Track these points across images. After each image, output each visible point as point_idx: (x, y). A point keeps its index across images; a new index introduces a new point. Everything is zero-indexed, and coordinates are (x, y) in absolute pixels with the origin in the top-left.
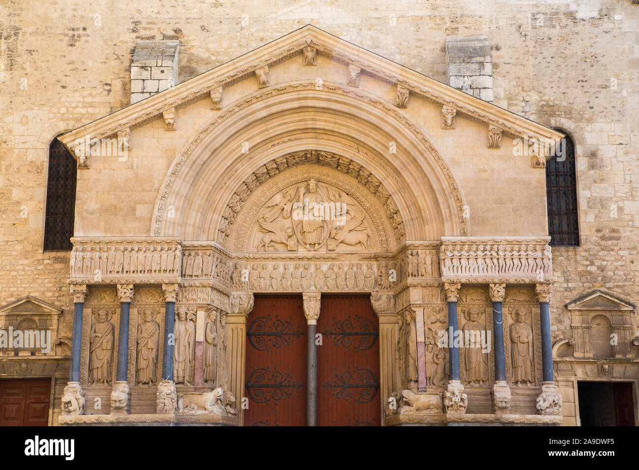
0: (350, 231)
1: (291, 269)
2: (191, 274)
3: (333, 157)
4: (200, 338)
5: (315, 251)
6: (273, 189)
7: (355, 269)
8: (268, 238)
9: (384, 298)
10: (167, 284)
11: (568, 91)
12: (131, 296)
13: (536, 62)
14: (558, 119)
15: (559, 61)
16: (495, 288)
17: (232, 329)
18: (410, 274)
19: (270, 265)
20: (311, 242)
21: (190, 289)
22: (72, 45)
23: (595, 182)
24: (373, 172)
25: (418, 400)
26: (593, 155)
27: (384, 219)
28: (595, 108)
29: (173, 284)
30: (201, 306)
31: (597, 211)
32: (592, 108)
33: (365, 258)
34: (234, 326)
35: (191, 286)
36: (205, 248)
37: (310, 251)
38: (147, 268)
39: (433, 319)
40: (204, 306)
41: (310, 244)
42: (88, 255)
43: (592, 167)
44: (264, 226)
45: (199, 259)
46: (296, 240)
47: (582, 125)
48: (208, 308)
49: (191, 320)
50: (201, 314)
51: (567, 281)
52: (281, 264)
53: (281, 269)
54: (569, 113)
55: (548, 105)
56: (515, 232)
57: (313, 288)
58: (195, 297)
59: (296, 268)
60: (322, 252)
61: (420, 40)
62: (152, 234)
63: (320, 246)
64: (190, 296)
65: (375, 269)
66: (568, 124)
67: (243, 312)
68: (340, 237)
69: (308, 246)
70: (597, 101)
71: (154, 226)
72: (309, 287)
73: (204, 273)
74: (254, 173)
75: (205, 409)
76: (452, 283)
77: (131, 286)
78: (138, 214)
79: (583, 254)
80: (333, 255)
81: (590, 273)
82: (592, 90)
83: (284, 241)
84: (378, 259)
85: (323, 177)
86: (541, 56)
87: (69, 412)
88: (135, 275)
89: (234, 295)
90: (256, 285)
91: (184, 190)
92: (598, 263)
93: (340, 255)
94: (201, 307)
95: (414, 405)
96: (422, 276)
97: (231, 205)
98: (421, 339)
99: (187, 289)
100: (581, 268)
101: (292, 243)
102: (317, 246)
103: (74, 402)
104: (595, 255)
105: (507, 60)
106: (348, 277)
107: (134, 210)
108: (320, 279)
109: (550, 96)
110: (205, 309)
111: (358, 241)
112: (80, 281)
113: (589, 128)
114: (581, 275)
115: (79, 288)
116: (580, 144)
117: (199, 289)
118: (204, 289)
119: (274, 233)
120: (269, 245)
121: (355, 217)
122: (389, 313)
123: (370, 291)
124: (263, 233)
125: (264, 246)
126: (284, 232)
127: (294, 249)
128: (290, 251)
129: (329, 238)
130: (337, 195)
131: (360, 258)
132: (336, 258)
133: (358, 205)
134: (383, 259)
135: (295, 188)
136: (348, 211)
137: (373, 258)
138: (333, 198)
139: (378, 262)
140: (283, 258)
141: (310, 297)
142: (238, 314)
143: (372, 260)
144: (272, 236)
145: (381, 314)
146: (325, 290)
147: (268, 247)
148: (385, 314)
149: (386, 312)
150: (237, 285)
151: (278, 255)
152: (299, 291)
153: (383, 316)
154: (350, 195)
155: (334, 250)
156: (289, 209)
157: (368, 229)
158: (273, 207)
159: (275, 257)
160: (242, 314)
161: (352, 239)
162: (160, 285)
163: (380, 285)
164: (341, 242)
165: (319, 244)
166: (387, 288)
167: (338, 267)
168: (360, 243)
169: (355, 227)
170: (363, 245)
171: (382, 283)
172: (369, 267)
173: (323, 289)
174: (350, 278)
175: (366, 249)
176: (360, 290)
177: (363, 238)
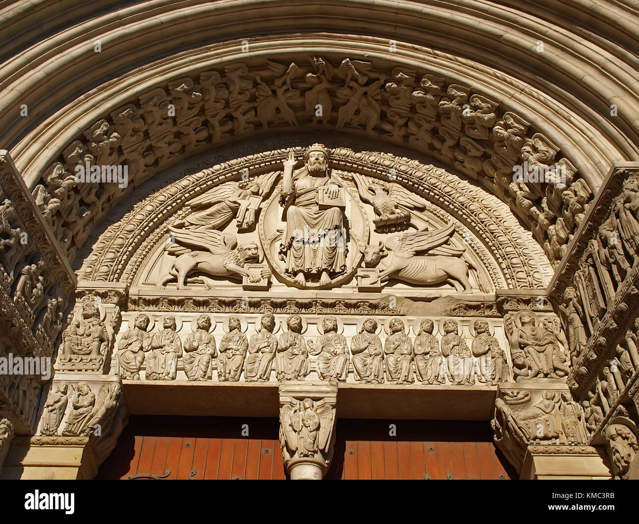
0: (419, 253)
5: (321, 288)
7: (439, 334)
8: (187, 261)
19: (188, 320)
20: (307, 266)
24: (476, 85)
33: (469, 307)
41: (307, 275)
44: (181, 238)
46: (267, 267)
52: (220, 321)
53: (219, 332)
60: (342, 292)
65: (499, 333)
69: (301, 277)
80: (373, 297)
83: (232, 266)
84: (506, 306)
93: (392, 298)
101: (253, 273)
102: (325, 278)
119: (208, 250)
120: (189, 280)
121: (427, 230)
122: (563, 444)
123: (495, 388)
124: (177, 256)
125: (175, 280)
126: (236, 251)
127: (258, 284)
128: (246, 288)
129: (359, 266)
130: (379, 190)
131: (453, 307)
132: (382, 304)
133: (434, 206)
134: (522, 306)
135: (273, 175)
136: (408, 218)
137: (490, 307)
138: (368, 196)
139: (507, 316)
140: (227, 300)
141: (301, 399)
142: (62, 439)
143: (488, 312)
144: (202, 257)
145: (541, 448)
146: (351, 382)
147: (185, 283)
148: (552, 448)
149: (553, 440)
150: (74, 357)
151: (212, 293)
152: (267, 384)
153: (546, 453)
154: (411, 189)
155: (378, 290)
156: (253, 207)
157: (466, 254)
158: (210, 205)
159: (201, 299)
160: (74, 439)
163: (520, 367)
164: (394, 278)
165: (332, 275)
166: (546, 375)
167: (389, 330)
168: (447, 279)
169: (431, 245)
170: (456, 283)
171: (528, 362)
172: (479, 331)
173: (344, 381)
174: (426, 354)
175: (468, 291)
176: (459, 383)
177: (456, 267)
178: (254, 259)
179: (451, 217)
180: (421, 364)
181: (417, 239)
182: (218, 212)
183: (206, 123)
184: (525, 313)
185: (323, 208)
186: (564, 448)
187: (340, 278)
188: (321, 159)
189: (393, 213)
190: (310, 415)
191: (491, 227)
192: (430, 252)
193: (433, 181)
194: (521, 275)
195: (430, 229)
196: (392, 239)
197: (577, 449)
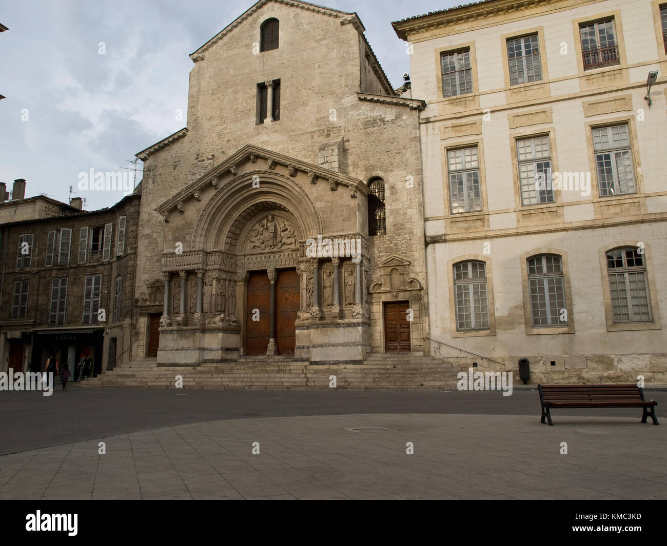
0: (288, 238)
1: (263, 258)
2: (210, 264)
3: (273, 204)
4: (214, 292)
5: (272, 249)
6: (254, 222)
7: (290, 256)
8: (253, 245)
10: (197, 269)
11: (381, 157)
12: (185, 275)
13: (366, 145)
14: (376, 172)
15: (376, 143)
16: (333, 260)
19: (254, 257)
22: (174, 169)
23: (393, 201)
25: (302, 316)
26: (392, 188)
28: (394, 165)
29: (199, 269)
31: (394, 216)
32: (392, 164)
33: (294, 250)
34: (239, 287)
35: (209, 270)
36: (216, 252)
37: (270, 249)
38: (189, 263)
39: (310, 277)
42: (168, 259)
43: (392, 194)
44: (251, 239)
45: (213, 257)
47: (387, 174)
48: (218, 280)
49: (211, 285)
51: (379, 253)
52: (259, 256)
53: (259, 259)
54: (381, 168)
55: (372, 166)
56: (343, 230)
57: (272, 267)
58: (211, 275)
59: (265, 257)
60: (276, 249)
61: (313, 142)
62: (191, 248)
64: (209, 275)
66: (380, 174)
67: (243, 280)
68: (283, 241)
69: (269, 247)
70: (395, 160)
71: (192, 244)
72: (270, 266)
74: (240, 216)
75: (216, 324)
76: (313, 259)
77: (184, 272)
79: (387, 238)
80: (280, 250)
81: (391, 247)
82: (392, 155)
83: (259, 246)
85: (276, 214)
86: (368, 142)
87: (162, 326)
88: (185, 267)
89: (238, 272)
90: (248, 267)
91: (206, 227)
92: (394, 242)
93: (283, 250)
94: (214, 279)
95: (301, 318)
97: (231, 231)
98: (305, 287)
100: (386, 246)
101: (263, 246)
102: (273, 247)
103: (164, 322)
104: (393, 238)
105: (353, 146)
106: (286, 260)
107: (185, 238)
108: (275, 262)
109: (372, 161)
110: (216, 280)
111: (291, 242)
112: (165, 270)
113: (391, 175)
114: (386, 249)
115: (166, 274)
116: (386, 183)
117: (213, 271)
118: (216, 271)
119: (255, 242)
125: (251, 249)
126: (259, 241)
128: (262, 250)
131: (292, 250)
133: (292, 225)
140: (259, 253)
141: (270, 270)
142: (241, 281)
144: (255, 244)
146: (277, 267)
147: (253, 249)
150: (239, 268)
152: (266, 268)
154: (288, 221)
157: (295, 236)
159: (256, 253)
161: (289, 241)
162: (195, 270)
167: (282, 256)
169: (290, 235)
170: (293, 244)
172: (296, 254)
175: (294, 246)
176: (292, 266)
177: (293, 241)
178: (263, 243)
180: (286, 263)
181: (288, 234)
182: (256, 232)
183: (250, 216)
185: (271, 233)
187: (275, 246)
190: (271, 274)
192: (290, 237)
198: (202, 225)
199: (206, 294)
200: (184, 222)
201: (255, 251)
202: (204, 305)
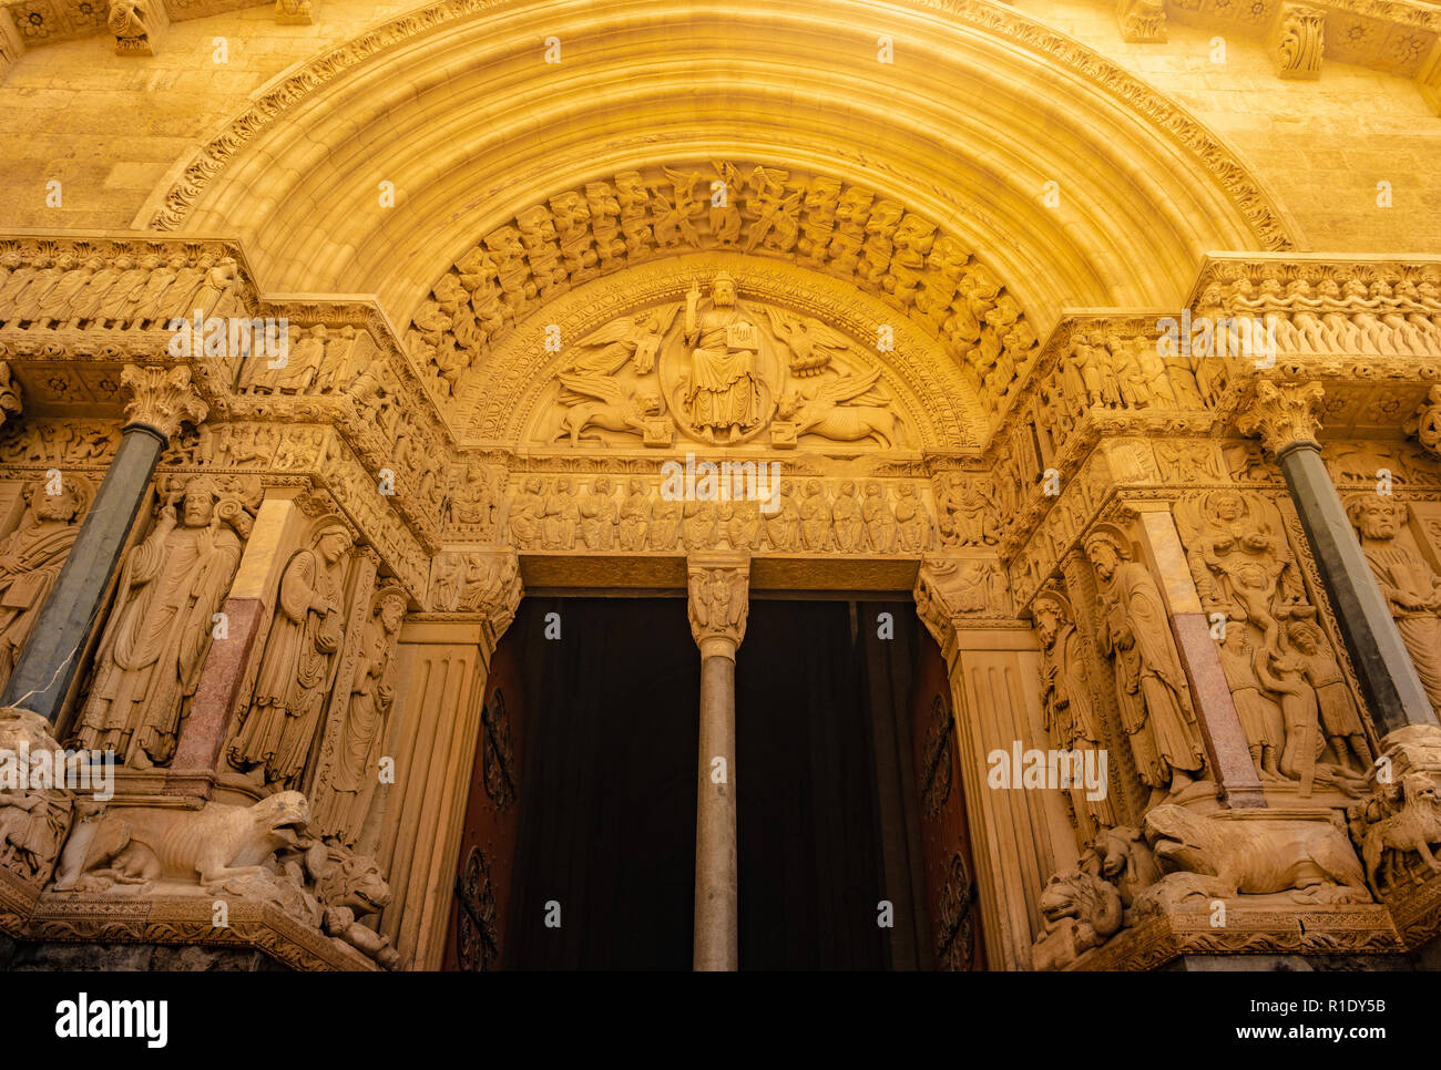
0: (839, 403)
2: (269, 385)
3: (787, 192)
4: (251, 585)
5: (730, 445)
6: (609, 300)
7: (860, 497)
8: (580, 414)
9: (968, 572)
10: (141, 363)
17: (429, 662)
18: (1096, 394)
19: (584, 483)
20: (716, 419)
21: (254, 426)
24: (912, 203)
25: (1235, 842)
27: (945, 367)
29: (169, 363)
30: (281, 479)
33: (894, 466)
34: (435, 652)
35: (259, 416)
37: (714, 445)
38: (82, 314)
40: (293, 479)
41: (715, 430)
44: (571, 385)
45: (310, 347)
46: (670, 420)
49: (230, 524)
50: (278, 511)
52: (620, 483)
53: (619, 496)
57: (723, 546)
58: (263, 451)
60: (755, 449)
62: (139, 224)
63: (746, 436)
64: (245, 447)
65: (927, 497)
67: (473, 606)
68: (806, 417)
69: (708, 433)
71: (155, 209)
72: (710, 543)
73: (322, 383)
74: (547, 204)
76: (1290, 377)
78: (111, 182)
80: (788, 456)
83: (632, 420)
84: (934, 466)
85: (755, 280)
88: (25, 333)
89: (448, 553)
90: (530, 533)
93: (809, 456)
94: (277, 484)
95: (1224, 869)
96: (1139, 405)
97: (466, 278)
98: (1185, 603)
99: (240, 426)
101: (656, 428)
102: (735, 434)
106: (839, 515)
107: (102, 172)
108: (746, 520)
110: (296, 492)
111: (865, 427)
117: (288, 429)
118: (308, 430)
119: (603, 401)
120: (583, 435)
121: (849, 375)
122: (989, 618)
123: (918, 557)
124: (570, 407)
125: (568, 436)
126: (633, 401)
127: (661, 441)
128: (648, 446)
129: (774, 419)
130: (794, 326)
131: (877, 466)
132: (799, 464)
133: (858, 347)
134: (952, 466)
135: (673, 307)
136: (828, 360)
137: (917, 466)
138: (783, 334)
139: (936, 477)
140: (627, 459)
141: (713, 570)
142: (457, 615)
143: (914, 473)
144: (597, 408)
145: (965, 622)
146: (765, 551)
147: (580, 438)
148: (978, 622)
149: (979, 614)
150: (463, 525)
151: (610, 452)
152: (674, 554)
153: (970, 627)
154: (833, 324)
155: (791, 448)
156: (653, 349)
157: (893, 404)
158: (604, 345)
159: (598, 459)
160: (470, 615)
161: (848, 420)
162: (113, 364)
163: (949, 534)
164: (811, 432)
165: (743, 429)
166: (975, 544)
167: (804, 493)
168: (871, 435)
169: (853, 394)
170: (880, 438)
171: (957, 529)
172: (905, 493)
173: (757, 549)
174: (845, 519)
175: (894, 447)
176: (881, 552)
177: (882, 420)
178: (653, 412)
179: (877, 360)
180: (840, 532)
181: (838, 387)
182: (614, 355)
183: (594, 245)
184: (955, 474)
185: (733, 351)
186: (990, 622)
187: (753, 433)
188: (730, 290)
189: (811, 355)
190: (720, 587)
191: (922, 373)
192: (853, 402)
193: (858, 317)
194: (952, 430)
195: (854, 374)
196: (809, 385)
197: (1004, 622)
198: (275, 140)
199: (166, 584)
200: (129, 100)
201: (590, 449)
202: (107, 682)
